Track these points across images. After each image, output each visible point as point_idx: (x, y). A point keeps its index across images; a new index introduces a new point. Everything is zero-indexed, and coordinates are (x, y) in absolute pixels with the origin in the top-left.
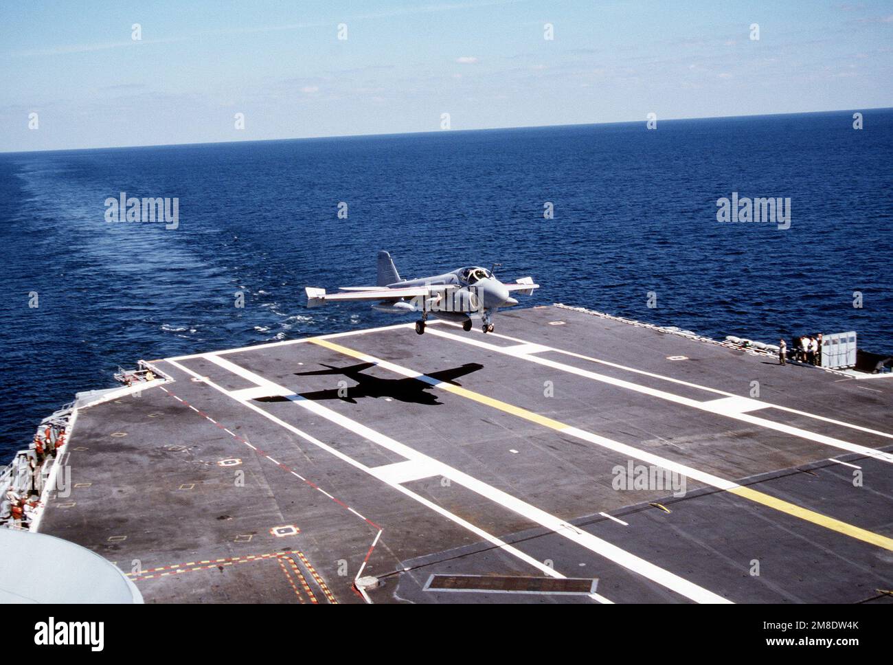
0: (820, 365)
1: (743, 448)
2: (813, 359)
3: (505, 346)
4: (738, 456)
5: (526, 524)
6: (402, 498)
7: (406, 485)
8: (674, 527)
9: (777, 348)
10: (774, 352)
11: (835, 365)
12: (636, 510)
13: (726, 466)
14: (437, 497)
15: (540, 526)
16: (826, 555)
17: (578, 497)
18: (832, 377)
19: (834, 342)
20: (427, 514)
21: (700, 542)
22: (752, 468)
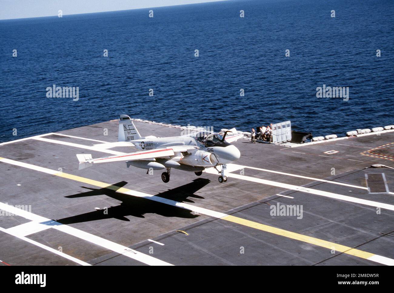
0: (272, 141)
1: (230, 193)
2: (268, 138)
3: (92, 145)
4: (227, 198)
5: (104, 251)
6: (27, 244)
7: (29, 237)
8: (190, 243)
9: (249, 134)
10: (247, 136)
11: (280, 141)
12: (169, 236)
13: (220, 204)
14: (49, 241)
15: (113, 252)
16: (274, 249)
17: (135, 232)
18: (279, 147)
19: (279, 128)
20: (42, 253)
21: (205, 251)
22: (235, 204)
